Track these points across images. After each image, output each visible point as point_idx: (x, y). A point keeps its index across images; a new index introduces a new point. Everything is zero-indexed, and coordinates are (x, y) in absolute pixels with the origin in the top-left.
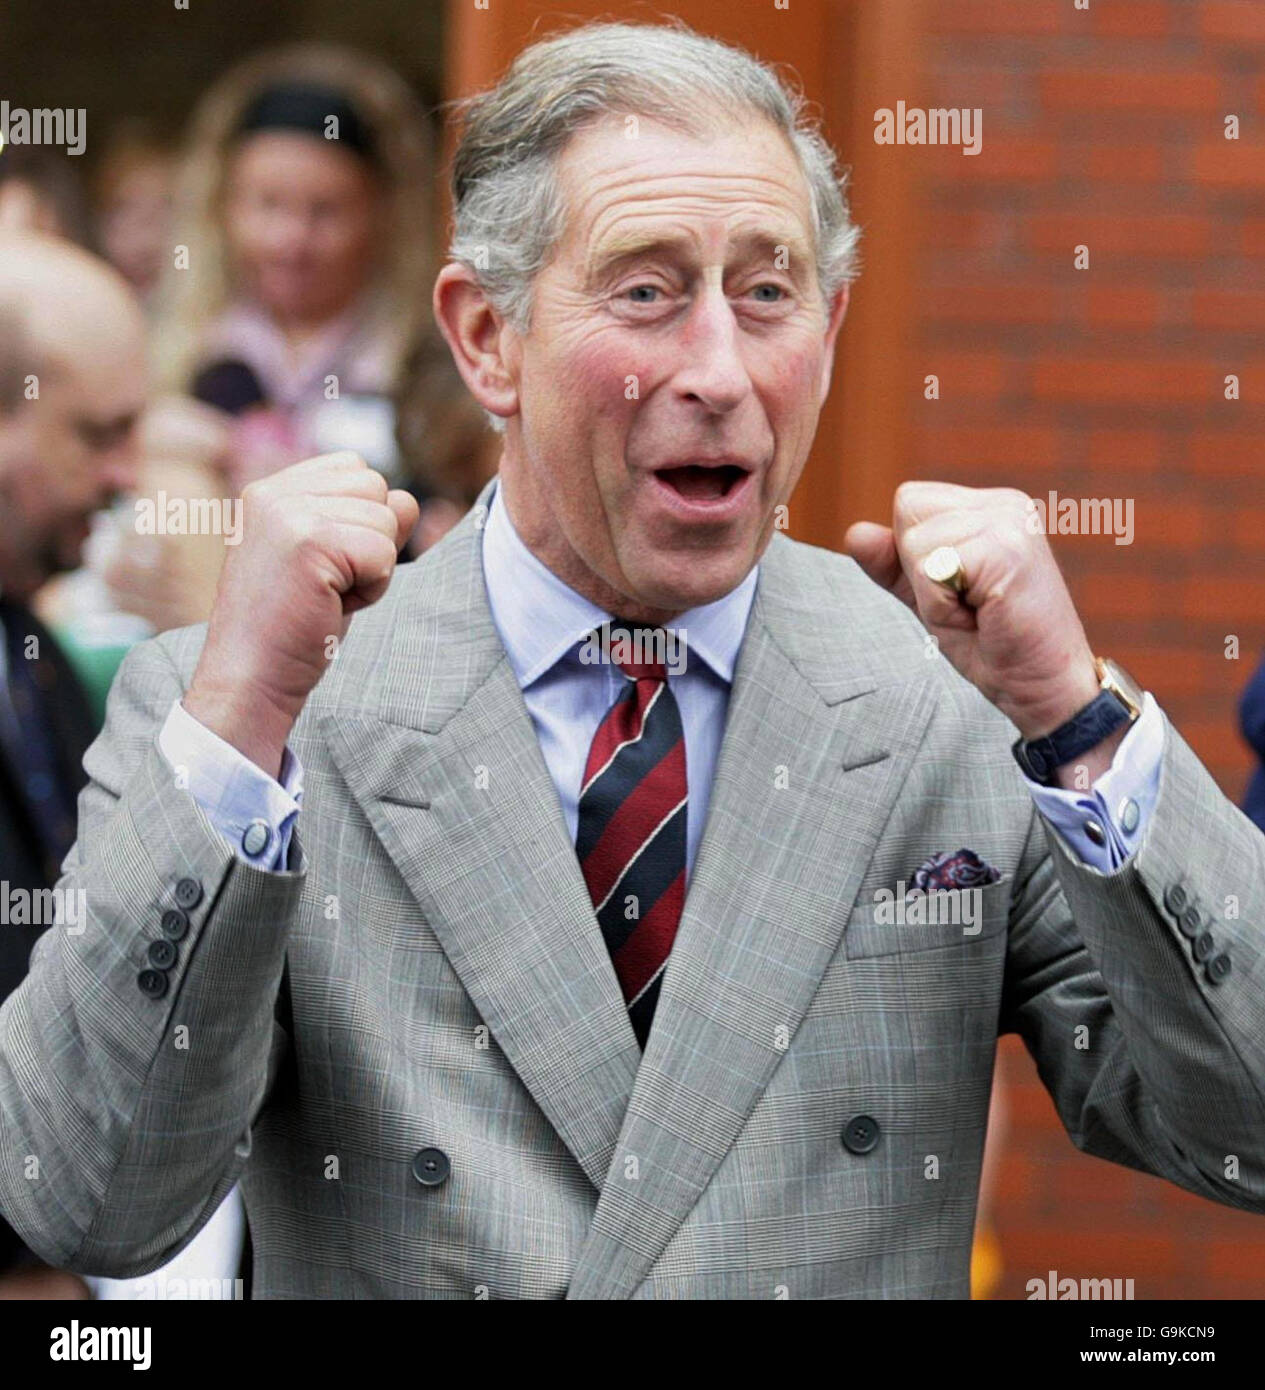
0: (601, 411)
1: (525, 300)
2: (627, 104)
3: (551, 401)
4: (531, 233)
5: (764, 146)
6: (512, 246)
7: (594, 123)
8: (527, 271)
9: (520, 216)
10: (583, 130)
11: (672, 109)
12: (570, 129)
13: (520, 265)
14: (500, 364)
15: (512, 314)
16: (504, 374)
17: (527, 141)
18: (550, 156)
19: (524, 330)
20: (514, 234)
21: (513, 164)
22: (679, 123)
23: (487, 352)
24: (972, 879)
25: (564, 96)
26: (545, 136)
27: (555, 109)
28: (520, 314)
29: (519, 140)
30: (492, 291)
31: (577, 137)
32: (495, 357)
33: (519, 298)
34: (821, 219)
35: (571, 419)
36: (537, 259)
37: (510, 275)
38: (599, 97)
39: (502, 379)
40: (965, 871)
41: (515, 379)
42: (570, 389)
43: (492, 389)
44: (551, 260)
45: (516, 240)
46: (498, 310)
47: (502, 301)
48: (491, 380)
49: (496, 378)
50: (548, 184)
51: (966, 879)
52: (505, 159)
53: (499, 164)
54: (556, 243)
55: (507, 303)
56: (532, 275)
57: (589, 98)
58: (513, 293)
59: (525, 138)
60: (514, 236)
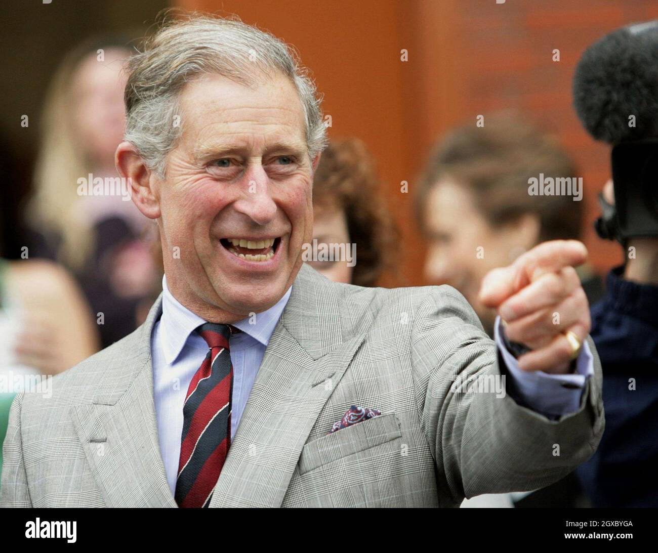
0: (199, 217)
1: (163, 163)
2: (215, 70)
3: (175, 212)
4: (166, 133)
5: (282, 89)
6: (156, 137)
7: (198, 78)
8: (164, 150)
9: (160, 123)
10: (193, 82)
11: (237, 72)
12: (186, 81)
13: (160, 147)
14: (150, 192)
15: (156, 170)
16: (153, 198)
17: (164, 86)
18: (176, 94)
19: (163, 178)
20: (157, 131)
21: (156, 96)
22: (241, 80)
23: (142, 186)
24: (357, 419)
25: (183, 65)
26: (173, 84)
27: (178, 71)
28: (160, 169)
29: (160, 85)
30: (145, 157)
31: (189, 85)
32: (147, 189)
33: (160, 162)
34: (309, 123)
35: (184, 221)
36: (168, 146)
37: (155, 151)
38: (200, 65)
39: (151, 200)
40: (352, 416)
41: (158, 200)
42: (185, 206)
43: (146, 204)
44: (176, 146)
45: (158, 135)
46: (149, 167)
47: (150, 163)
48: (145, 200)
49: (148, 200)
50: (175, 107)
51: (353, 420)
52: (153, 93)
53: (150, 96)
54: (179, 139)
55: (153, 164)
56: (166, 153)
57: (195, 65)
58: (157, 160)
59: (163, 84)
60: (157, 132)
